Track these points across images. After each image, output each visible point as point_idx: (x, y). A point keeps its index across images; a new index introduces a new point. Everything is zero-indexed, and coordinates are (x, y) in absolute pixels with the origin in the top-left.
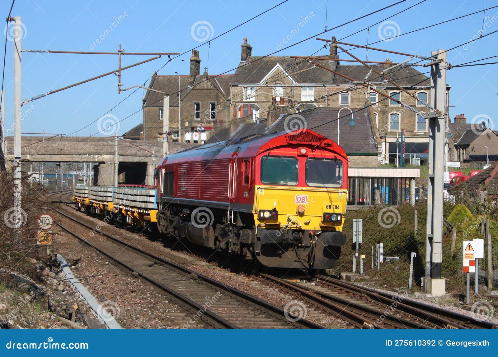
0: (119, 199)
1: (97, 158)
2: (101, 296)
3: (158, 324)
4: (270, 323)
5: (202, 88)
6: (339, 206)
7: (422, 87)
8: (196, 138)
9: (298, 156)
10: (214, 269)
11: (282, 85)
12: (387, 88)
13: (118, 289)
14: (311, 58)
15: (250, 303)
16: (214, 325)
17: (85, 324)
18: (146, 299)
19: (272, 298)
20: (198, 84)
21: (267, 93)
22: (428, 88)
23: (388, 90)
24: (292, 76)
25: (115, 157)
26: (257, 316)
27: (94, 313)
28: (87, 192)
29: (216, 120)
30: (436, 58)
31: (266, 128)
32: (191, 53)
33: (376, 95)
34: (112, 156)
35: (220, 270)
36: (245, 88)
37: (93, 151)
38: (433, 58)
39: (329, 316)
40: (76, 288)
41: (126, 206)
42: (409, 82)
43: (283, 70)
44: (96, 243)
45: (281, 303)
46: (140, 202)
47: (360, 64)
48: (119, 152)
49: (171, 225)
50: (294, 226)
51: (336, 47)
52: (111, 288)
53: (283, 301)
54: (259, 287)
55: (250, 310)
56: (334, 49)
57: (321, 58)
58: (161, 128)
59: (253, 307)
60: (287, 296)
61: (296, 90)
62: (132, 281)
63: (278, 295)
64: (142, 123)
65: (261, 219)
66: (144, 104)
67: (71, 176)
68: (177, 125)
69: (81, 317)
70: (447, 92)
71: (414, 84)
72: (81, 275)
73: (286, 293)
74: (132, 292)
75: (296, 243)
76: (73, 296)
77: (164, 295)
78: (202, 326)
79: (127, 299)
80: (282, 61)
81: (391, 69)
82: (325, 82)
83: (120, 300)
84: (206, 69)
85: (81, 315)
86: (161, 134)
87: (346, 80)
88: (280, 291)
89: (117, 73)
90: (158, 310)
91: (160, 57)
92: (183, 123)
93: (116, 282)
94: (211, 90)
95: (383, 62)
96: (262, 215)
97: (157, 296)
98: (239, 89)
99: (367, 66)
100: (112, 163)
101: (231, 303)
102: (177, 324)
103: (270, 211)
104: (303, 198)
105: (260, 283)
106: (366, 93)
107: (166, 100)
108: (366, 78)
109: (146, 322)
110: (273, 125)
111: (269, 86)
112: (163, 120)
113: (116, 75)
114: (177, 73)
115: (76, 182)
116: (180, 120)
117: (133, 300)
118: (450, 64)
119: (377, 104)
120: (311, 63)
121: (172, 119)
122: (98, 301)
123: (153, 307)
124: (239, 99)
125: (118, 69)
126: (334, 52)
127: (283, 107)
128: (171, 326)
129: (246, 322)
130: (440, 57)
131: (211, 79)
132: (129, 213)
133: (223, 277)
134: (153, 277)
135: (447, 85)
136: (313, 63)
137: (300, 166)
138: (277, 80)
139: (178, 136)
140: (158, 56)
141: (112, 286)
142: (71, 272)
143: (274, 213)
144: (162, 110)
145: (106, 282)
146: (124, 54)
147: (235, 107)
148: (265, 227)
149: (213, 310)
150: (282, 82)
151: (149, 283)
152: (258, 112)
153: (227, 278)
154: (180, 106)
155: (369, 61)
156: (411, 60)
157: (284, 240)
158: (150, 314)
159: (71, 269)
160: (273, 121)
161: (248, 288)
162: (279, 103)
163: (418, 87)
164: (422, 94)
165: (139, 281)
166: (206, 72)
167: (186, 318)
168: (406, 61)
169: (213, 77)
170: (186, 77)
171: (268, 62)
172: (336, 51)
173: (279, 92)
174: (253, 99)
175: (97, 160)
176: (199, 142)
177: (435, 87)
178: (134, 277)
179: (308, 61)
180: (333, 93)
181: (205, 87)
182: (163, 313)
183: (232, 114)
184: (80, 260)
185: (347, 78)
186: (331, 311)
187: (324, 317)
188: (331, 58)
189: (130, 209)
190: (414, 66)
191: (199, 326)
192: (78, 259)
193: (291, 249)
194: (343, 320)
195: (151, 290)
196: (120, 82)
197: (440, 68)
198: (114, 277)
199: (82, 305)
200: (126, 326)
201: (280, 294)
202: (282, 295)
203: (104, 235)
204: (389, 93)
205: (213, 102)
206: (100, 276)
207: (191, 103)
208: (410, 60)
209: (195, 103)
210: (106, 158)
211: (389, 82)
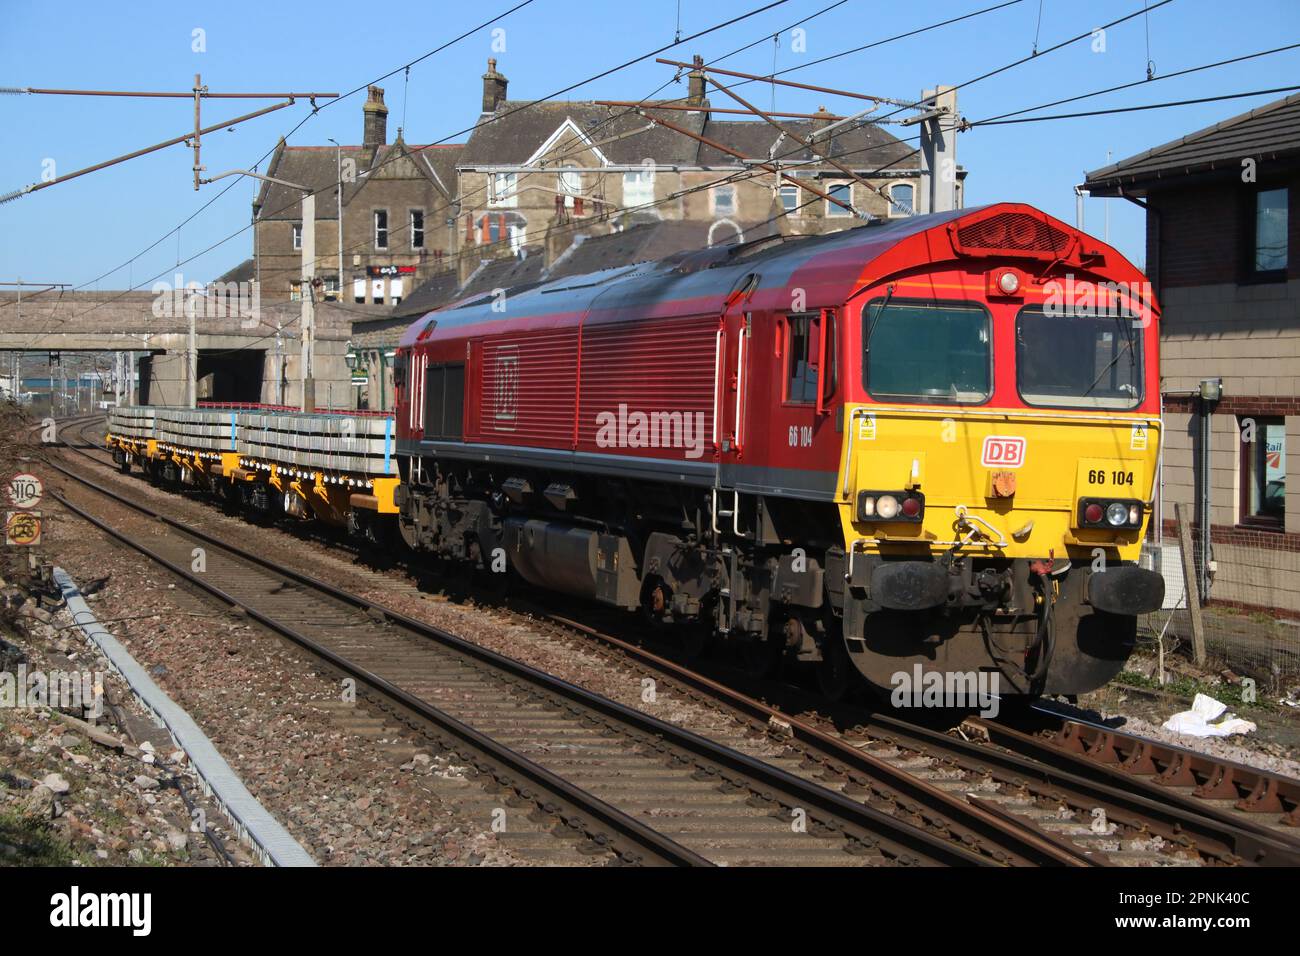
0: (257, 443)
1: (147, 341)
2: (159, 663)
3: (291, 729)
4: (553, 722)
5: (392, 176)
6: (1131, 474)
7: (903, 171)
8: (378, 293)
9: (991, 299)
10: (422, 598)
11: (579, 169)
12: (820, 174)
13: (197, 646)
14: (643, 106)
15: (507, 676)
16: (424, 727)
17: (122, 730)
18: (264, 669)
19: (557, 664)
20: (381, 165)
21: (544, 188)
22: (916, 175)
23: (825, 180)
24: (600, 147)
25: (189, 339)
26: (524, 706)
27: (142, 704)
28: (150, 423)
29: (426, 251)
30: (933, 104)
31: (542, 270)
32: (365, 95)
33: (795, 191)
34: (182, 336)
35: (437, 601)
36: (493, 176)
37: (136, 324)
38: (924, 105)
39: (691, 704)
40: (99, 646)
41: (283, 464)
42: (872, 161)
43: (580, 133)
44: (146, 539)
45: (579, 676)
46: (334, 453)
47: (757, 118)
48: (199, 326)
49: (453, 526)
50: (978, 545)
51: (704, 81)
52: (181, 644)
53: (584, 671)
54: (527, 640)
55: (508, 692)
56: (700, 84)
57: (667, 106)
58: (296, 269)
59: (514, 684)
60: (593, 658)
61: (610, 181)
62: (231, 629)
63: (573, 657)
64: (253, 258)
65: (865, 524)
66: (256, 213)
67: (86, 382)
68: (333, 262)
69: (111, 713)
70: (959, 184)
71: (883, 166)
72: (110, 614)
73: (590, 651)
74: (232, 653)
75: (988, 607)
76: (91, 665)
77: (306, 661)
78: (396, 730)
79: (219, 671)
80: (577, 113)
81: (831, 131)
82: (680, 161)
83: (203, 673)
84: (400, 131)
85: (112, 709)
86: (297, 283)
87: (727, 156)
88: (577, 648)
89: (192, 141)
90: (293, 695)
91: (292, 103)
92: (347, 256)
93: (194, 631)
94: (412, 181)
95: (811, 113)
96: (869, 507)
97: (288, 662)
98: (479, 179)
99: (775, 125)
100: (183, 352)
101: (463, 677)
102: (336, 728)
103: (896, 495)
104: (1011, 448)
105: (529, 629)
106: (773, 187)
107: (309, 204)
108: (773, 150)
109: (265, 723)
110: (559, 261)
111: (547, 170)
112: (301, 251)
113: (189, 145)
114: (332, 140)
115: (99, 398)
116: (340, 250)
117: (234, 672)
118: (964, 119)
119: (799, 211)
120: (645, 116)
121: (321, 250)
122: (150, 675)
123: (279, 689)
124: (478, 202)
125: (192, 130)
126: (699, 91)
127: (580, 221)
128: (322, 732)
129: (498, 721)
130: (941, 103)
131: (413, 155)
132: (294, 484)
133: (444, 615)
134: (281, 619)
135: (959, 167)
136: (648, 118)
137: (995, 334)
138: (566, 158)
139: (336, 288)
140: (288, 100)
141: (183, 641)
142: (88, 609)
143: (912, 501)
144: (299, 227)
145: (169, 631)
146: (208, 96)
147: (470, 220)
148: (877, 552)
149: (420, 693)
150: (579, 160)
151: (270, 633)
152: (524, 230)
153: (453, 618)
154: (340, 216)
155: (777, 111)
156: (876, 109)
157: (951, 597)
158: (274, 703)
159: (88, 601)
160: (559, 253)
161: (502, 642)
162: (572, 211)
163: (892, 172)
164: (904, 188)
165: (248, 628)
166: (400, 140)
167: (356, 714)
168: (864, 112)
169: (417, 150)
170: (354, 151)
171: (545, 115)
172: (703, 88)
173: (571, 184)
174: (513, 202)
175: (145, 346)
176: (386, 302)
177: (931, 172)
178: (237, 618)
179: (637, 112)
180: (696, 187)
181: (400, 173)
182: (303, 702)
183: (462, 238)
184: (107, 579)
185: (729, 153)
186: (694, 692)
187: (678, 707)
188: (691, 105)
189: (299, 474)
190: (881, 122)
191: (389, 730)
192: (102, 577)
193: (969, 628)
194: (722, 712)
195: (275, 649)
196: (197, 162)
197: (942, 128)
198: (189, 619)
199: (114, 685)
200: (217, 733)
201: (576, 656)
202: (581, 656)
203: (165, 520)
204: (827, 185)
205: (418, 208)
206: (155, 617)
207: (366, 211)
208: (872, 109)
209: (375, 212)
210: (167, 340)
211: (825, 160)
